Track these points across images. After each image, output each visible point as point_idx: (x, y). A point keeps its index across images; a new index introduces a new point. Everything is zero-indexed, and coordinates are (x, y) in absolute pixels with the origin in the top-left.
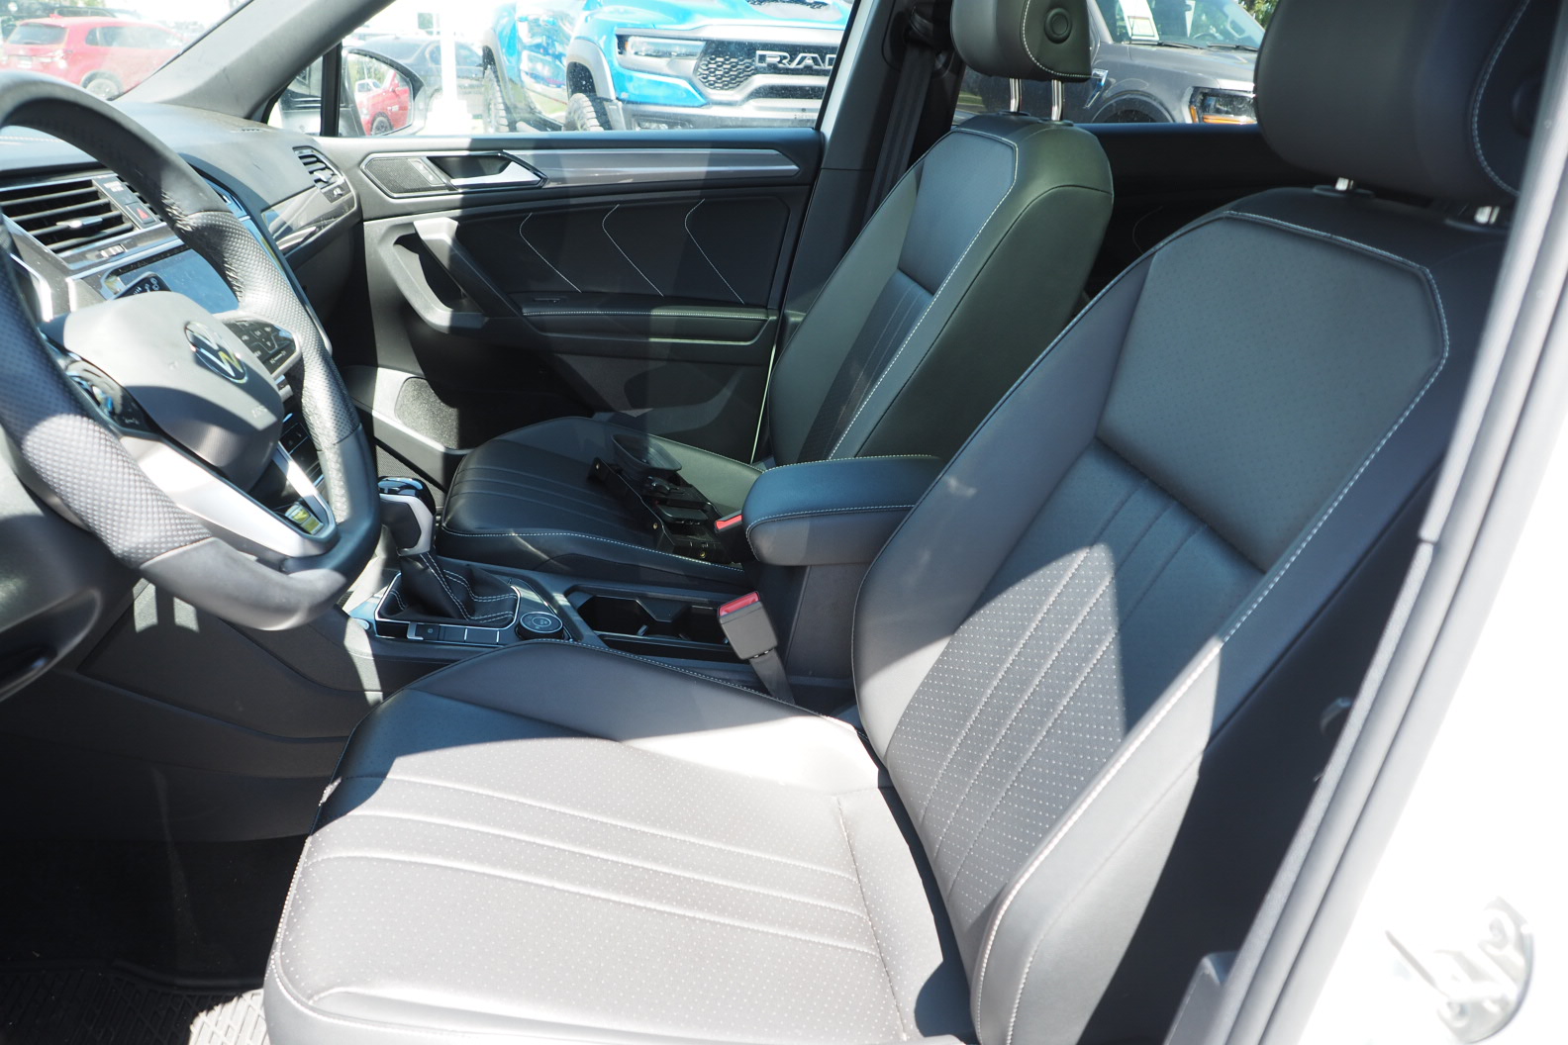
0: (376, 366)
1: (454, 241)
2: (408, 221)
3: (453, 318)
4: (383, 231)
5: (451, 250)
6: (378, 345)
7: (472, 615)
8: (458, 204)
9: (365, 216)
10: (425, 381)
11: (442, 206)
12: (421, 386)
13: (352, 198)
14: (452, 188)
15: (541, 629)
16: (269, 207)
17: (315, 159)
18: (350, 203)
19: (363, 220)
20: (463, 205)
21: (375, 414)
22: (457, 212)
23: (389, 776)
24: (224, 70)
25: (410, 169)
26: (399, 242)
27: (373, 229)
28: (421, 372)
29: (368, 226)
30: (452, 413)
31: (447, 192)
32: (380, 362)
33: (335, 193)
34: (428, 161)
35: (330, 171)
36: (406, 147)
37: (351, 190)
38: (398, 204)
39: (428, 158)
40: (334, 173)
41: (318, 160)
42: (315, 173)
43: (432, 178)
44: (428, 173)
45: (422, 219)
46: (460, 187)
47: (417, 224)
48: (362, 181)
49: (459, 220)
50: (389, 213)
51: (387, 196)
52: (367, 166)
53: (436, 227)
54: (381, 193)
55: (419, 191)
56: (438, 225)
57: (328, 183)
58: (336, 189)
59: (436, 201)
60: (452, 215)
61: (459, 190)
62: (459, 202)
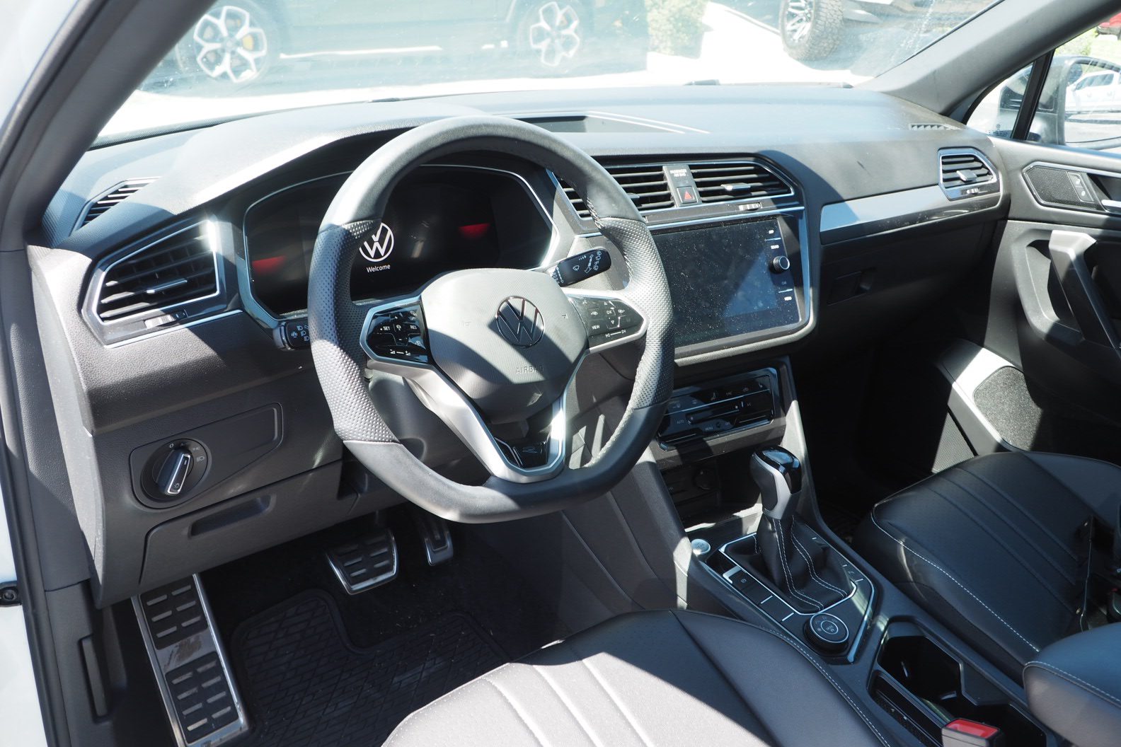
0: (981, 344)
1: (1078, 257)
2: (1048, 228)
3: (1055, 327)
4: (1022, 232)
5: (1071, 265)
6: (988, 329)
7: (798, 588)
8: (1100, 223)
9: (1010, 215)
10: (1022, 374)
11: (1085, 222)
12: (1017, 378)
13: (997, 198)
14: (1100, 208)
15: (821, 633)
16: (843, 201)
17: (973, 159)
18: (995, 201)
19: (1006, 218)
20: (1106, 226)
21: (954, 386)
22: (1098, 231)
23: (585, 661)
24: (934, 72)
25: (1066, 181)
26: (1033, 245)
27: (1014, 228)
28: (1020, 364)
29: (1010, 223)
30: (1035, 412)
31: (1094, 210)
32: (986, 343)
33: (968, 192)
34: (1087, 178)
35: (983, 171)
36: (1072, 161)
37: (999, 191)
38: (1043, 211)
39: (1090, 175)
40: (989, 173)
41: (976, 160)
42: (958, 172)
43: (1081, 193)
44: (1080, 188)
45: (1064, 228)
46: (1108, 208)
47: (1055, 233)
48: (1019, 183)
49: (1098, 239)
50: (1033, 217)
51: (1036, 201)
52: (1028, 171)
53: (1069, 239)
54: (1032, 198)
55: (1068, 203)
56: (1073, 238)
57: (966, 182)
58: (974, 188)
59: (1080, 216)
60: (1093, 232)
61: (1106, 211)
62: (1103, 222)
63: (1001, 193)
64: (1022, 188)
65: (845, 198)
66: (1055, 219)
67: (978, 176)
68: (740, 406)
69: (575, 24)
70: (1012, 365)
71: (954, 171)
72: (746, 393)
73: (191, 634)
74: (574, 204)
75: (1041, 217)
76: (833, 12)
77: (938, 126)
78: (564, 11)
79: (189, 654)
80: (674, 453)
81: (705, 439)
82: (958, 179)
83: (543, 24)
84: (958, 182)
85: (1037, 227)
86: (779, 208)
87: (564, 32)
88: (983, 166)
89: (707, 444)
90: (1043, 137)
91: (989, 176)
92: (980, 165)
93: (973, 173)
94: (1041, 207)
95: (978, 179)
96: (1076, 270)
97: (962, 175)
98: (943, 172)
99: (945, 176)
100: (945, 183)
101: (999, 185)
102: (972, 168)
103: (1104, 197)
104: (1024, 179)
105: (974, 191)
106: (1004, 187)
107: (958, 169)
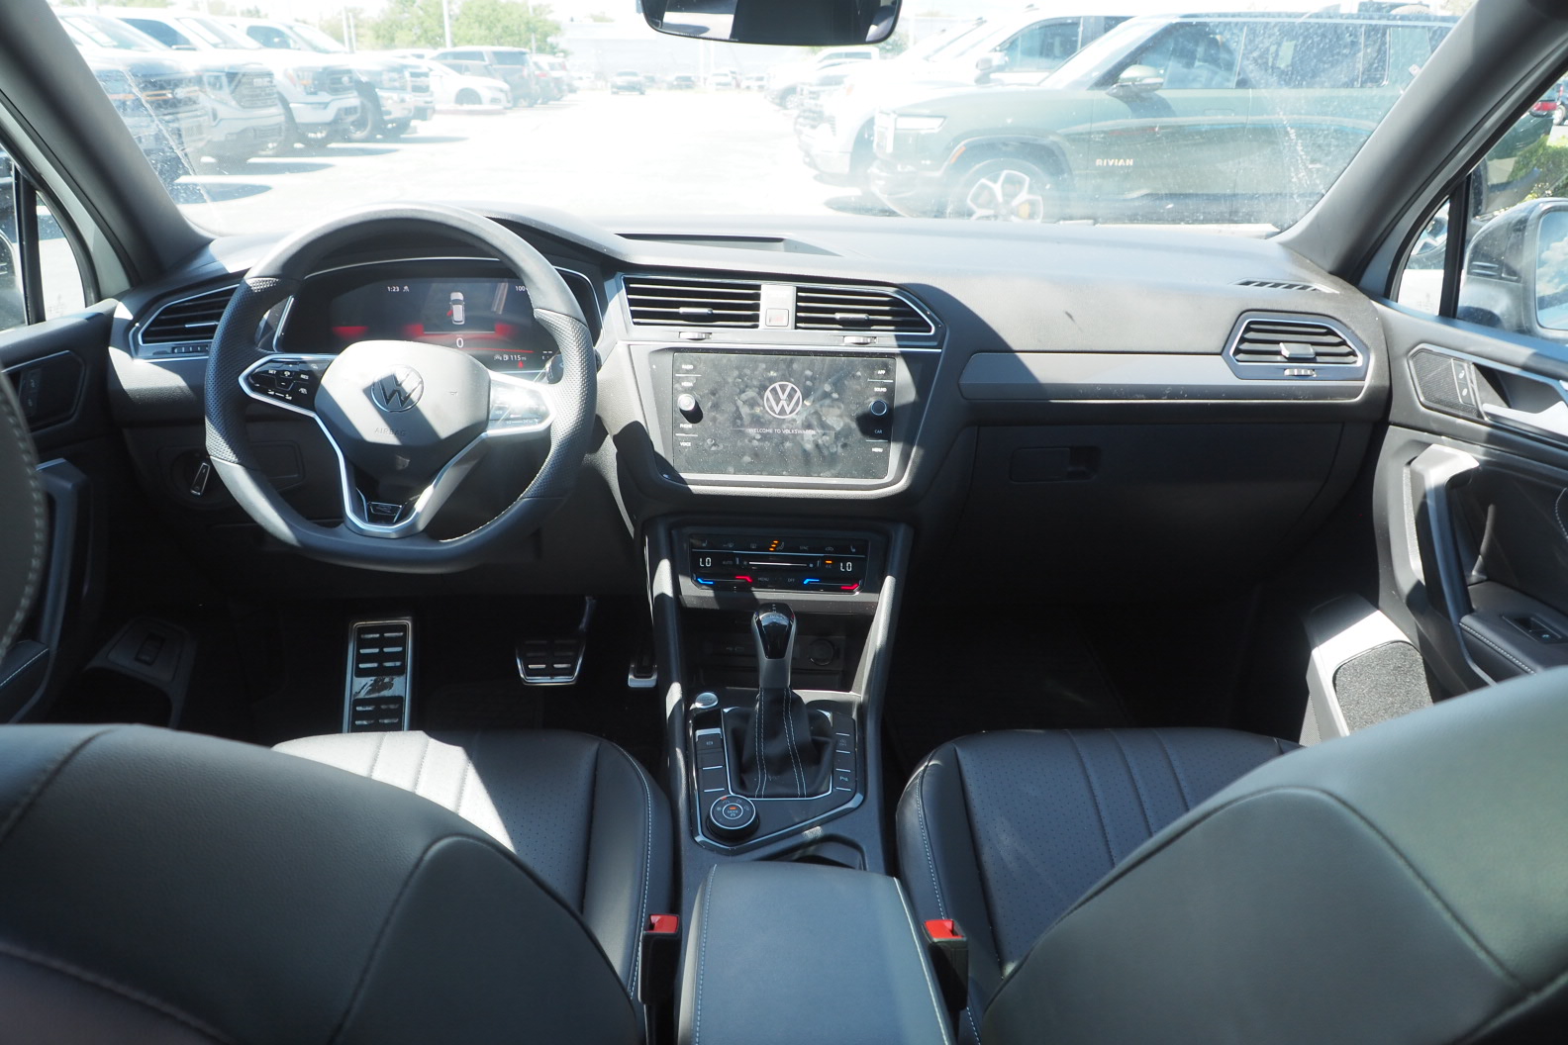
0: (1376, 605)
6: (1381, 582)
9: (1392, 418)
10: (1420, 657)
13: (1357, 389)
17: (1321, 331)
19: (1387, 423)
20: (1491, 439)
25: (1449, 373)
28: (1417, 641)
29: (1391, 430)
31: (1476, 418)
32: (1380, 604)
33: (1287, 372)
34: (1472, 367)
35: (1343, 349)
37: (1363, 379)
38: (1424, 414)
39: (1479, 367)
40: (1353, 354)
41: (1333, 333)
42: (1281, 344)
43: (1465, 392)
44: (1464, 384)
45: (1442, 443)
46: (1488, 414)
47: (1433, 446)
48: (1403, 376)
49: (1484, 464)
50: (1413, 424)
51: (1419, 398)
52: (1414, 356)
53: (1442, 459)
54: (1414, 393)
55: (1449, 407)
56: (1449, 457)
57: (1291, 360)
58: (1303, 369)
59: (1460, 426)
60: (1475, 451)
61: (1486, 419)
62: (1484, 437)
63: (1367, 383)
64: (1406, 381)
65: (1015, 348)
66: (1434, 426)
67: (1318, 354)
68: (815, 565)
70: (1408, 640)
71: (1277, 342)
72: (829, 552)
73: (387, 675)
74: (631, 311)
75: (1420, 424)
77: (1305, 287)
79: (379, 691)
80: (710, 593)
81: (753, 589)
82: (1278, 353)
84: (1279, 358)
85: (1418, 439)
86: (900, 346)
88: (1343, 343)
89: (753, 595)
91: (1351, 358)
92: (1337, 340)
93: (1311, 350)
94: (1423, 409)
95: (1319, 359)
96: (1430, 502)
97: (1285, 350)
98: (1243, 340)
99: (1246, 346)
100: (1241, 357)
101: (1367, 372)
102: (1313, 344)
103: (1492, 402)
104: (1408, 368)
105: (1303, 372)
106: (1377, 374)
107: (1283, 342)
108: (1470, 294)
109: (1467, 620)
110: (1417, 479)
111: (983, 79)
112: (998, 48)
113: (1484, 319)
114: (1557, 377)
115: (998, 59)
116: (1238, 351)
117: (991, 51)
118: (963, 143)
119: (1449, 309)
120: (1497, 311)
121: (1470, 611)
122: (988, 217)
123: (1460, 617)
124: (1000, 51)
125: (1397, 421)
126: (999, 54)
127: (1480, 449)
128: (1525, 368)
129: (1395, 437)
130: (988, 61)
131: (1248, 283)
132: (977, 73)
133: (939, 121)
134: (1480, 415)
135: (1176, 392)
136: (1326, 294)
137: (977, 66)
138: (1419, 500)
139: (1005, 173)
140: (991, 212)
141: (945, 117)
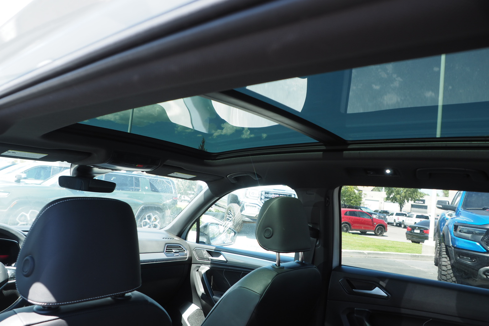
1: (204, 273)
4: (195, 267)
9: (192, 263)
10: (202, 311)
18: (185, 258)
24: (173, 225)
25: (202, 253)
26: (197, 270)
32: (193, 302)
33: (175, 255)
35: (183, 250)
36: (203, 247)
37: (187, 255)
38: (199, 261)
39: (207, 251)
40: (184, 251)
41: (180, 247)
43: (205, 256)
44: (205, 254)
45: (203, 266)
46: (210, 259)
47: (201, 267)
48: (193, 254)
49: (210, 268)
50: (197, 263)
51: (197, 258)
52: (195, 250)
53: (203, 268)
54: (196, 257)
55: (203, 258)
56: (204, 268)
57: (175, 253)
58: (177, 254)
59: (206, 262)
60: (209, 266)
61: (210, 260)
62: (210, 263)
63: (188, 256)
64: (194, 255)
66: (201, 263)
67: (179, 251)
69: (158, 220)
70: (199, 308)
71: (172, 249)
76: (239, 219)
77: (173, 239)
78: (154, 217)
82: (173, 251)
83: (147, 220)
84: (173, 252)
85: (198, 266)
87: (154, 223)
88: (183, 249)
90: (206, 243)
91: (184, 252)
92: (181, 248)
93: (178, 250)
94: (198, 260)
95: (179, 252)
96: (204, 276)
97: (174, 251)
98: (166, 249)
99: (167, 250)
100: (167, 252)
101: (187, 254)
102: (178, 249)
103: (210, 257)
104: (194, 253)
105: (177, 255)
106: (189, 254)
107: (173, 249)
108: (201, 239)
109: (214, 297)
110: (200, 273)
111: (18, 181)
112: (23, 172)
113: (203, 243)
114: (220, 251)
115: (24, 175)
116: (166, 252)
117: (21, 173)
118: (16, 201)
119: (198, 241)
120: (205, 242)
121: (214, 295)
122: (24, 225)
123: (213, 297)
124: (24, 173)
125: (193, 263)
126: (25, 174)
127: (210, 265)
128: (215, 250)
129: (193, 266)
130: (21, 176)
131: (164, 238)
132: (16, 179)
133: (7, 194)
134: (209, 259)
135: (157, 260)
136: (177, 240)
137: (16, 177)
138: (201, 276)
139: (31, 211)
140: (25, 223)
141: (9, 193)
